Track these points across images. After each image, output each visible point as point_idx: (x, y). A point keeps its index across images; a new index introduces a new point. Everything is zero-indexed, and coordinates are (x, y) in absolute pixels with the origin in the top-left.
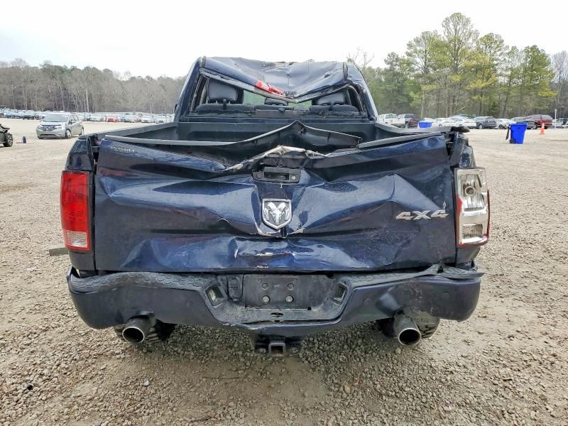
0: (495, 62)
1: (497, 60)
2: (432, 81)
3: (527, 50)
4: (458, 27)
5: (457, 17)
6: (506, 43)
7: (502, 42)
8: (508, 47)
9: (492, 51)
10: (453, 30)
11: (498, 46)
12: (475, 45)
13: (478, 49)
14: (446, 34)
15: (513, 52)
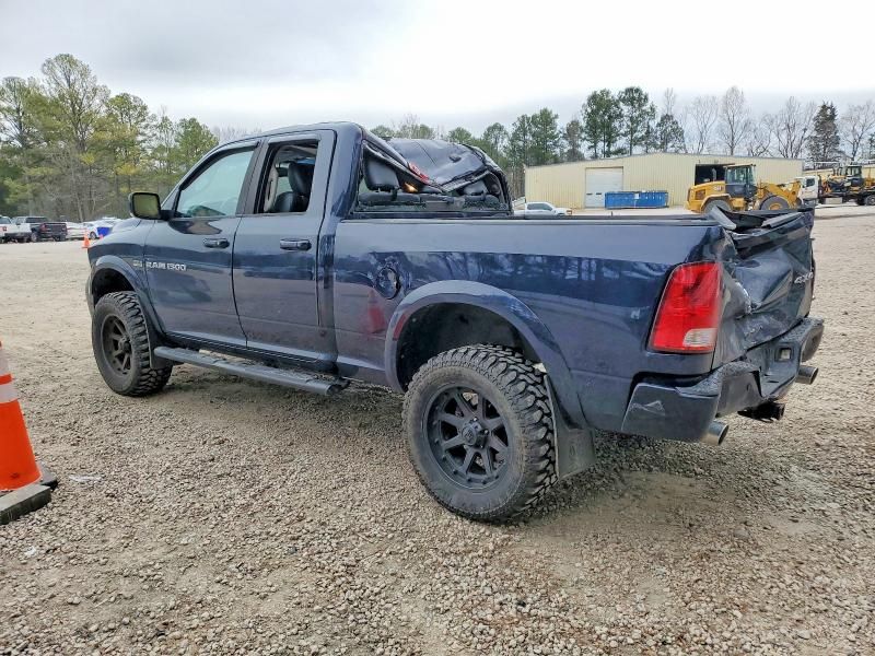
0: (140, 138)
1: (143, 134)
2: (39, 160)
3: (184, 124)
4: (72, 77)
5: (68, 61)
6: (152, 110)
7: (145, 108)
8: (154, 117)
9: (133, 121)
10: (65, 83)
11: (140, 114)
12: (104, 108)
13: (110, 115)
14: (54, 86)
15: (164, 124)
